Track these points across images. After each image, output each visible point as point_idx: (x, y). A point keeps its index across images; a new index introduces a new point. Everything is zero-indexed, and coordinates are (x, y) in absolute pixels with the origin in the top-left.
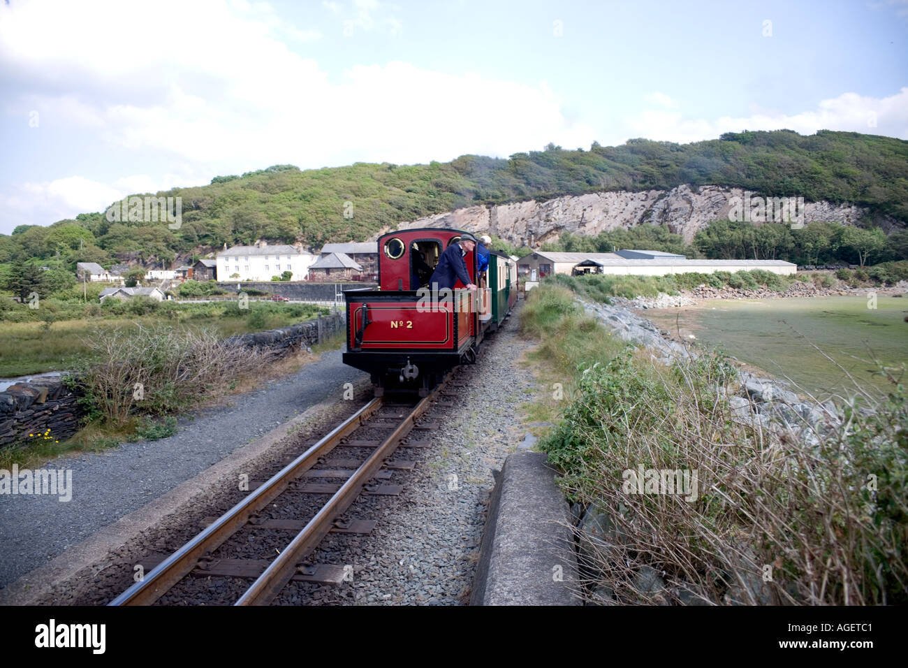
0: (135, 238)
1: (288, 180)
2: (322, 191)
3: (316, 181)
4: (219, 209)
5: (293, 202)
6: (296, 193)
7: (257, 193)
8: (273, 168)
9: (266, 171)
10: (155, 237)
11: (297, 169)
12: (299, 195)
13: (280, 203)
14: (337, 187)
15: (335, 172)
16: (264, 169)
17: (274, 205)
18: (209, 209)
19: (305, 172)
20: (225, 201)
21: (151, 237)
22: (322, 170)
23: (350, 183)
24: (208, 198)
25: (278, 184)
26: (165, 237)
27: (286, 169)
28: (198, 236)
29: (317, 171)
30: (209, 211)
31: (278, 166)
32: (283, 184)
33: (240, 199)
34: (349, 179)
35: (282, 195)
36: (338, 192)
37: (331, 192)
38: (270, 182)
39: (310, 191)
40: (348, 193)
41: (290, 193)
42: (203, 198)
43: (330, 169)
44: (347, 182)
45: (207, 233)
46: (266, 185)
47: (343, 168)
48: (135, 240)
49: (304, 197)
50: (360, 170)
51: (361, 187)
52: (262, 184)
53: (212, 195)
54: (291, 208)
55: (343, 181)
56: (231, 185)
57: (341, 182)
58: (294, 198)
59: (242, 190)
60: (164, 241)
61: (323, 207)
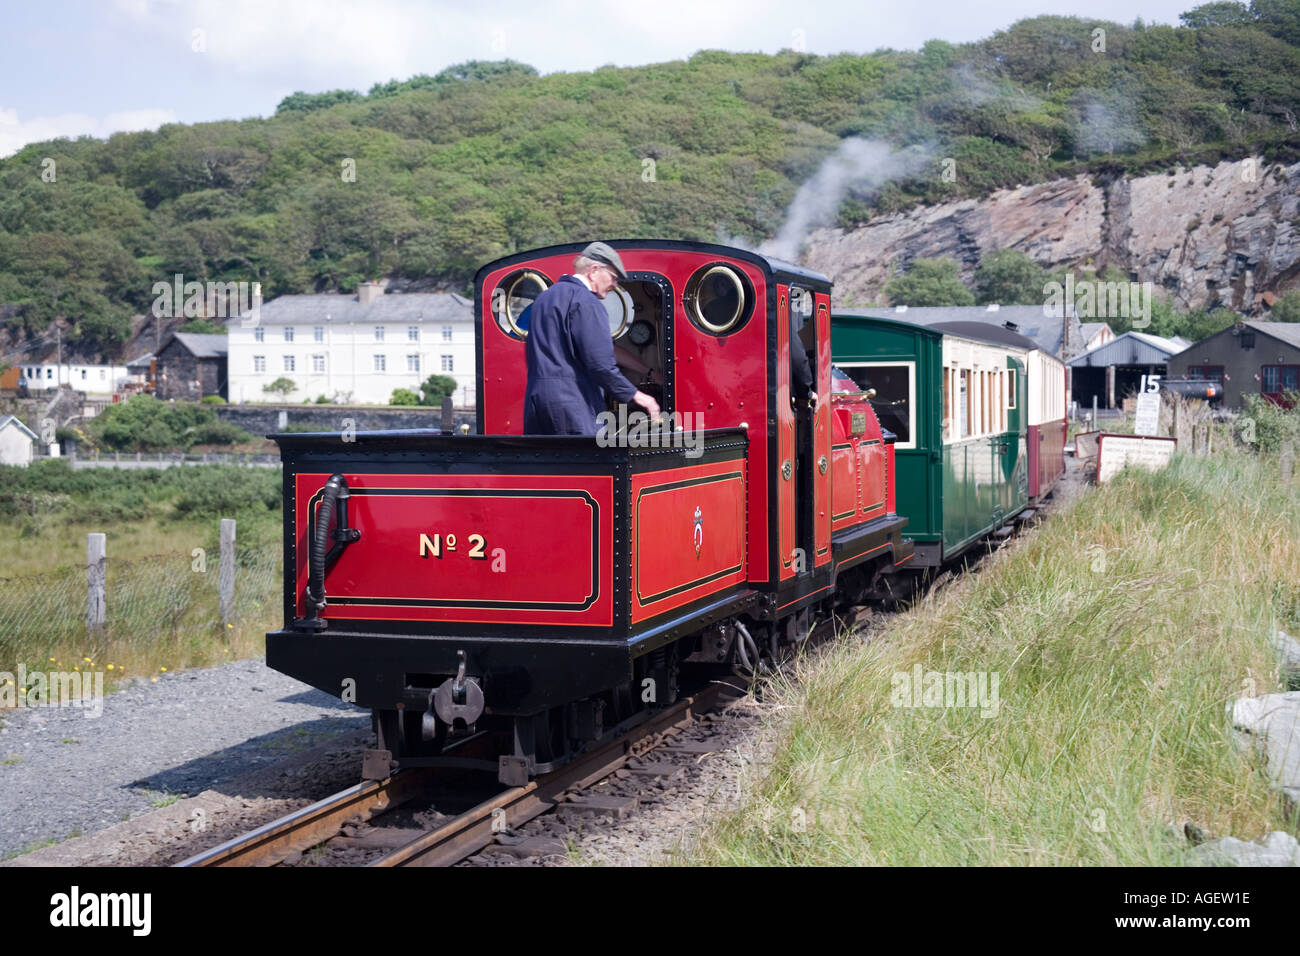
0: (19, 264)
1: (490, 104)
2: (583, 135)
3: (572, 105)
4: (277, 186)
5: (495, 166)
6: (507, 139)
7: (393, 140)
8: (461, 70)
10: (78, 264)
11: (528, 71)
12: (516, 146)
13: (457, 169)
14: (632, 124)
15: (633, 81)
16: (432, 73)
17: (437, 174)
18: (253, 185)
19: (548, 79)
20: (299, 164)
21: (64, 263)
22: (599, 73)
23: (670, 111)
24: (248, 152)
25: (458, 114)
26: (108, 266)
27: (496, 72)
28: (209, 264)
29: (583, 78)
30: (253, 192)
31: (473, 65)
32: (471, 113)
34: (668, 99)
35: (464, 145)
36: (632, 138)
37: (609, 136)
38: (435, 108)
39: (547, 131)
40: (661, 139)
41: (490, 140)
42: (237, 151)
43: (621, 71)
44: (660, 107)
45: (236, 256)
46: (421, 116)
47: (660, 67)
48: (16, 272)
49: (530, 152)
51: (701, 122)
52: (412, 113)
53: (263, 145)
54: (486, 184)
55: (649, 103)
56: (324, 115)
57: (642, 107)
58: (500, 156)
59: (352, 131)
60: (103, 277)
61: (581, 181)
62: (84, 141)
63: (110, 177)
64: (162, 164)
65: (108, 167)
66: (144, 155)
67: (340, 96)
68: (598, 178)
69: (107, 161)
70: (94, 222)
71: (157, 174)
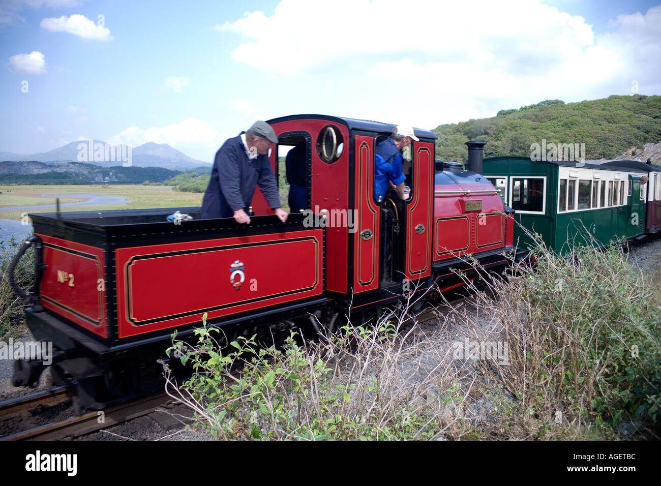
0: (442, 154)
1: (554, 112)
2: (580, 119)
3: (576, 112)
4: (501, 134)
5: (557, 128)
6: (560, 121)
7: (530, 122)
8: (544, 103)
9: (538, 105)
10: (456, 154)
11: (562, 102)
12: (562, 123)
13: (547, 129)
14: (594, 117)
15: (592, 105)
16: (536, 103)
17: (542, 131)
18: (494, 134)
19: (569, 105)
20: (506, 129)
21: (452, 154)
22: (583, 102)
23: (604, 113)
24: (493, 126)
25: (546, 115)
26: (462, 154)
27: (553, 103)
28: (485, 153)
29: (578, 104)
30: (494, 136)
31: (547, 101)
32: (550, 115)
33: (516, 127)
34: (603, 110)
35: (549, 123)
36: (594, 120)
37: (588, 120)
38: (540, 114)
39: (571, 119)
40: (602, 120)
41: (555, 122)
42: (490, 126)
43: (589, 102)
44: (601, 112)
45: (492, 151)
46: (537, 116)
47: (599, 100)
48: (442, 156)
49: (566, 124)
50: (614, 102)
51: (613, 116)
52: (534, 115)
53: (497, 124)
54: (555, 133)
55: (599, 111)
56: (511, 116)
57: (597, 112)
58: (558, 126)
59: (519, 120)
60: (461, 157)
61: (581, 132)
62: (452, 125)
63: (459, 133)
64: (472, 130)
65: (458, 131)
66: (468, 128)
67: (512, 110)
68: (585, 131)
69: (458, 129)
70: (458, 144)
71: (471, 132)
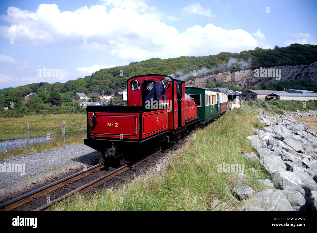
0: (99, 84)
1: (155, 63)
2: (167, 67)
3: (165, 63)
4: (129, 74)
5: (156, 71)
6: (157, 67)
7: (143, 68)
8: (152, 59)
9: (149, 60)
10: (106, 84)
11: (160, 59)
12: (158, 68)
13: (151, 71)
14: (173, 65)
15: (173, 60)
16: (148, 59)
17: (149, 72)
18: (126, 73)
19: (162, 60)
20: (132, 71)
21: (104, 83)
22: (169, 59)
23: (177, 64)
24: (126, 70)
25: (151, 64)
26: (109, 84)
27: (156, 59)
28: (121, 83)
29: (167, 60)
30: (126, 74)
31: (153, 58)
32: (153, 64)
33: (137, 70)
34: (177, 62)
35: (152, 68)
36: (173, 67)
37: (170, 67)
38: (148, 64)
39: (162, 66)
40: (176, 67)
41: (155, 67)
42: (124, 69)
43: (171, 59)
44: (176, 63)
45: (124, 82)
46: (147, 65)
47: (176, 58)
48: (99, 85)
49: (160, 69)
50: (182, 59)
51: (181, 65)
52: (146, 64)
53: (128, 69)
54: (155, 73)
55: (175, 63)
56: (135, 65)
57: (174, 63)
58: (156, 69)
59: (138, 67)
60: (109, 85)
61: (166, 72)
62: (107, 69)
63: (110, 73)
64: (116, 71)
65: (109, 72)
66: (113, 70)
67: (137, 62)
68: (169, 72)
69: (109, 71)
70: (108, 78)
71: (115, 72)
